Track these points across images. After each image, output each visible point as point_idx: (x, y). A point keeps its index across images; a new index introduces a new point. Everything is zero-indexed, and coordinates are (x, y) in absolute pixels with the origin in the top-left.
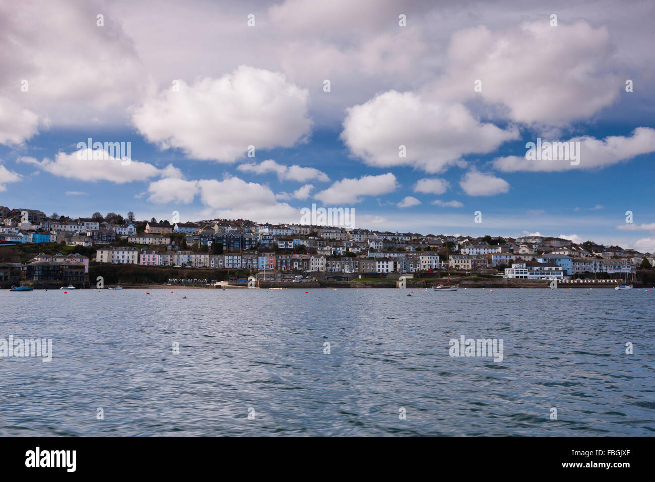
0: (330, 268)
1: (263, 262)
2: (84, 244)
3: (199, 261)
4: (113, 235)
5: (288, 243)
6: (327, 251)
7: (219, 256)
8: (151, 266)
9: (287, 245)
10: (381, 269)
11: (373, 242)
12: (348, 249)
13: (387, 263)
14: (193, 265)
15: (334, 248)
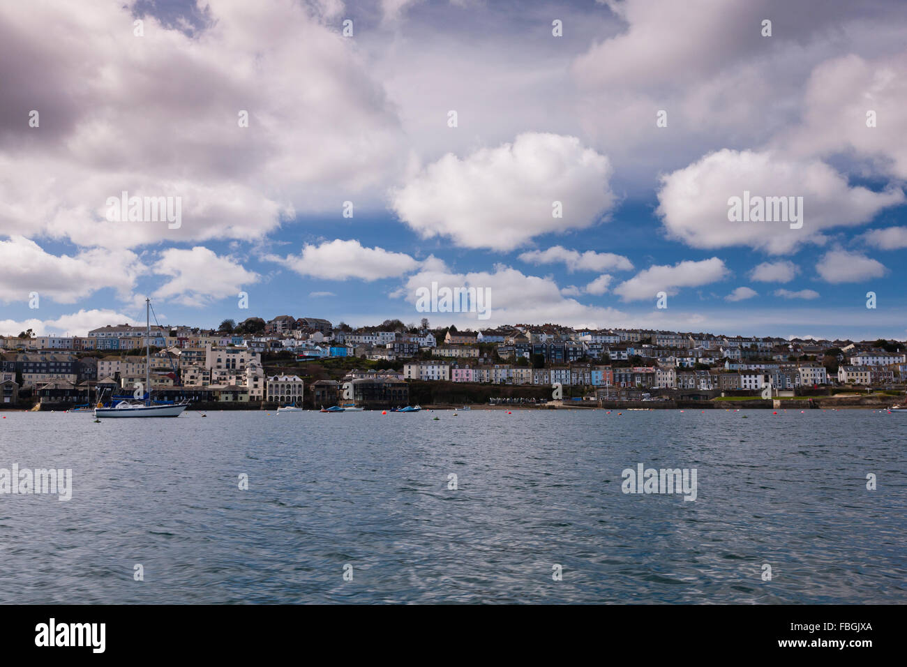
0: (682, 383)
1: (597, 377)
2: (386, 357)
3: (520, 376)
4: (416, 346)
5: (621, 353)
6: (671, 362)
7: (544, 370)
8: (465, 383)
9: (619, 355)
10: (748, 384)
11: (728, 350)
12: (697, 360)
13: (756, 377)
14: (514, 381)
15: (680, 359)
